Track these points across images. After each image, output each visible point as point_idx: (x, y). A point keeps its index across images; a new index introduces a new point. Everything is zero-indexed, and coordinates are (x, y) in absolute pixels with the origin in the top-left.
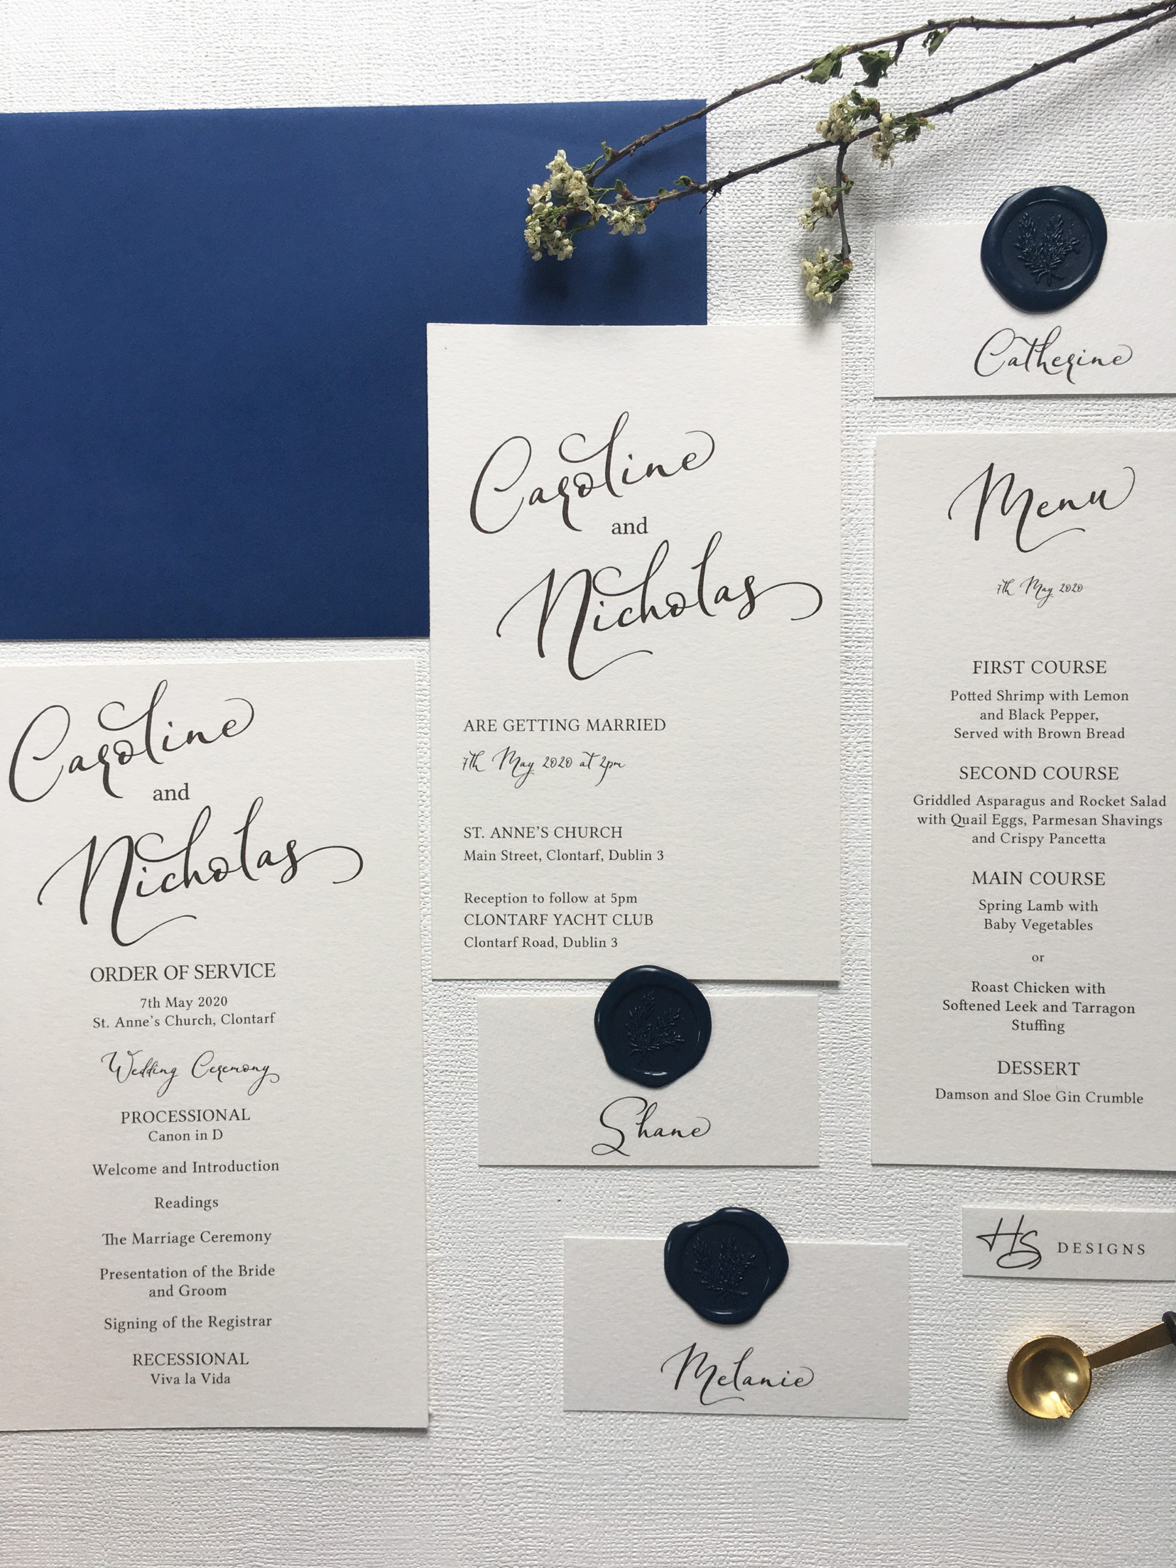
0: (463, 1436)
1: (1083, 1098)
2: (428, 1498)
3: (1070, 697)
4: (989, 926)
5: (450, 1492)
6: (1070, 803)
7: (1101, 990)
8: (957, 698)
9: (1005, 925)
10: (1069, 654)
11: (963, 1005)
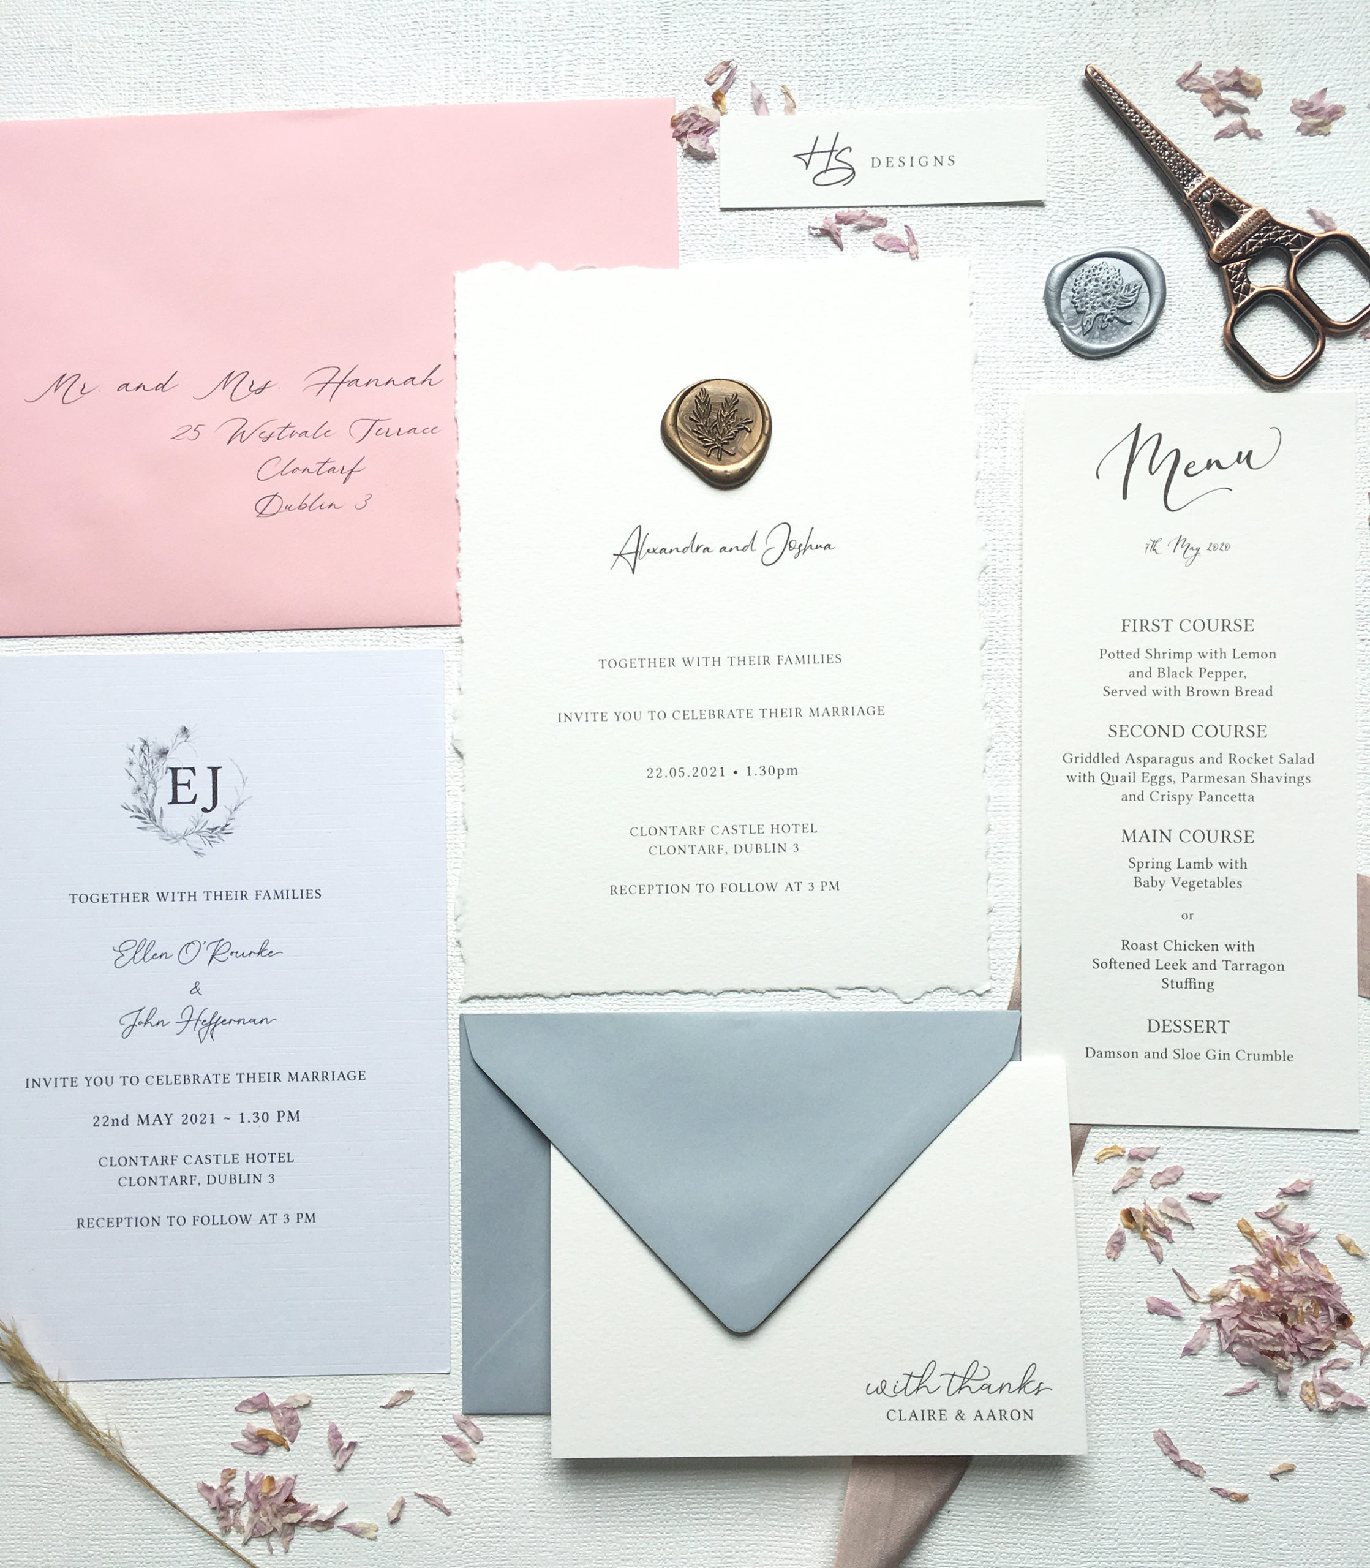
0: (425, 1396)
1: (1233, 1056)
2: (390, 1460)
3: (1218, 655)
4: (1138, 884)
5: (412, 1453)
6: (1219, 760)
7: (1251, 947)
8: (1105, 656)
9: (1154, 883)
10: (1216, 614)
11: (1112, 963)
